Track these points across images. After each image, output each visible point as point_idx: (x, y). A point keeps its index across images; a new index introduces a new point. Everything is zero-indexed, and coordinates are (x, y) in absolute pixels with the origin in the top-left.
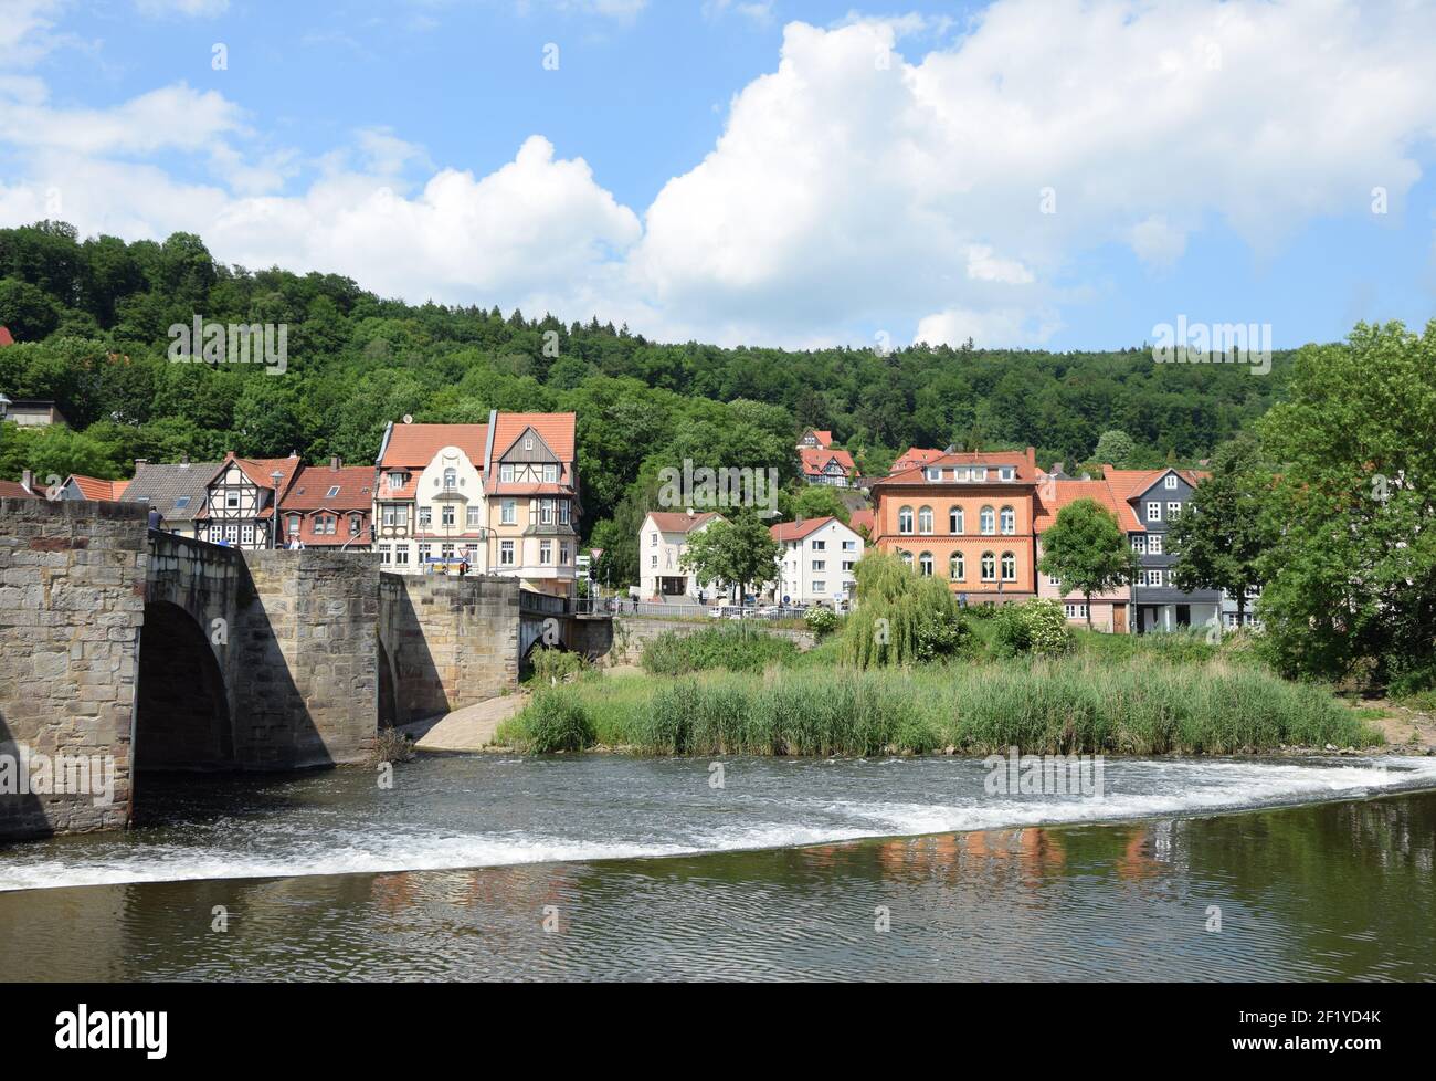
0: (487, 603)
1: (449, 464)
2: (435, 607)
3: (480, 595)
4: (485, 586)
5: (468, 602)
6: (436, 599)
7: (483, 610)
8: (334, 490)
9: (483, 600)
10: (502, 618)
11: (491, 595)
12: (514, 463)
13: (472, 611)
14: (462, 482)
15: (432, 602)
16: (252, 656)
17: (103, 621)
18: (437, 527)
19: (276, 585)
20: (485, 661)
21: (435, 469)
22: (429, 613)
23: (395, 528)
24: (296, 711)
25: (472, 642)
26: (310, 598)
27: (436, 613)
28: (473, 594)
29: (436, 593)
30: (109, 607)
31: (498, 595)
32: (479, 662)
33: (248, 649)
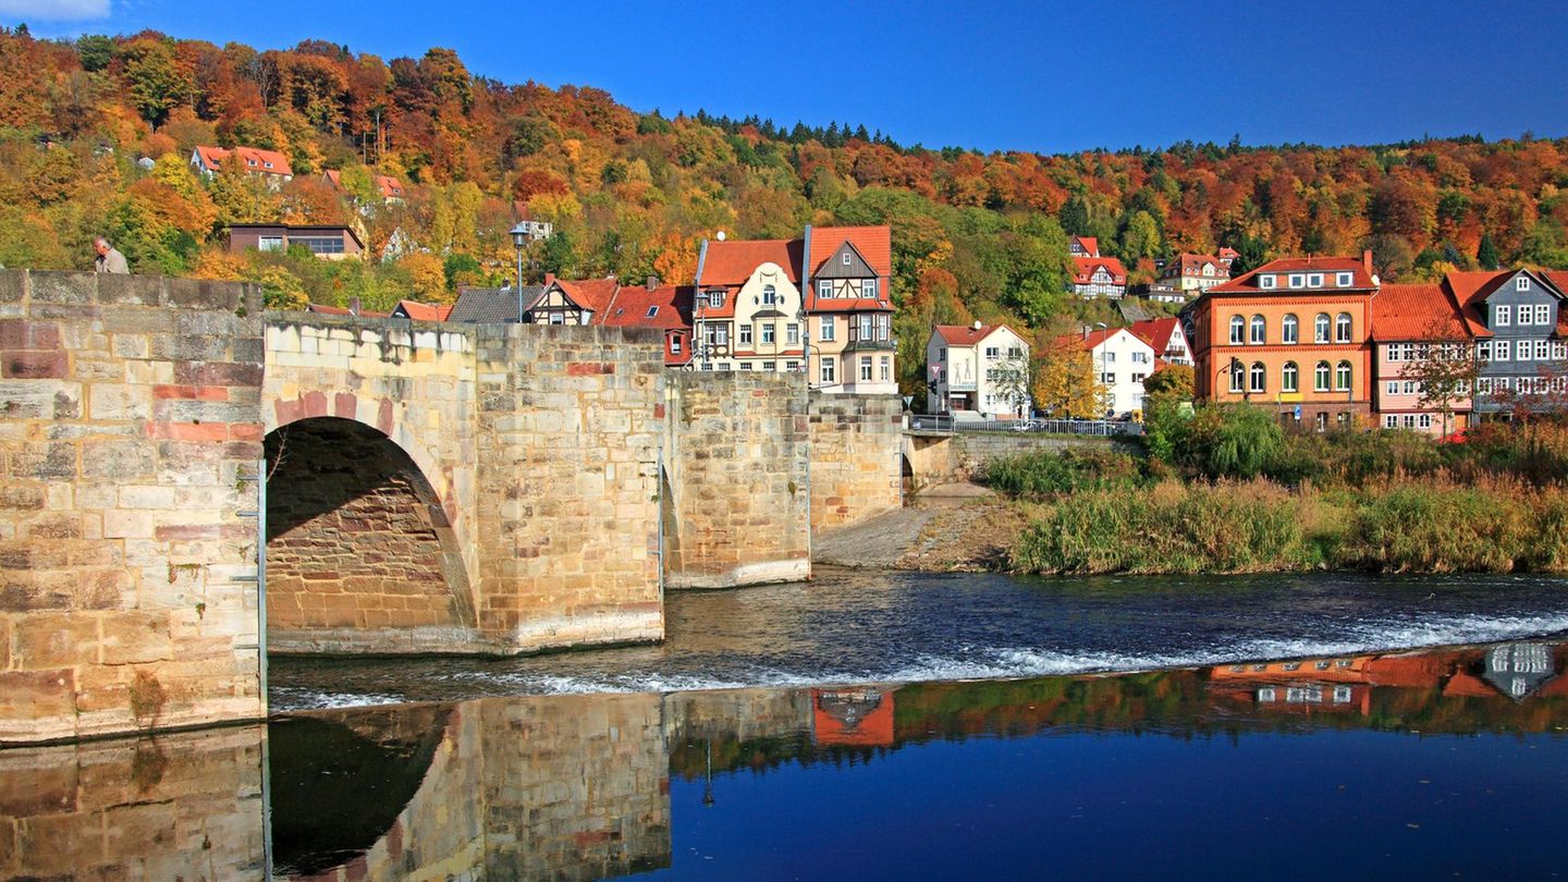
0: (872, 421)
1: (770, 281)
2: (822, 425)
3: (865, 413)
4: (870, 404)
5: (855, 420)
6: (824, 417)
7: (868, 427)
8: (653, 310)
9: (868, 417)
10: (886, 435)
11: (875, 413)
12: (833, 279)
13: (859, 430)
14: (782, 300)
15: (819, 420)
16: (695, 474)
17: (630, 441)
18: (760, 345)
19: (714, 405)
20: (871, 479)
21: (754, 287)
22: (818, 431)
23: (716, 347)
24: (738, 528)
25: (859, 459)
26: (747, 418)
27: (823, 431)
28: (859, 411)
29: (824, 411)
30: (636, 429)
31: (882, 412)
32: (866, 480)
33: (691, 469)
